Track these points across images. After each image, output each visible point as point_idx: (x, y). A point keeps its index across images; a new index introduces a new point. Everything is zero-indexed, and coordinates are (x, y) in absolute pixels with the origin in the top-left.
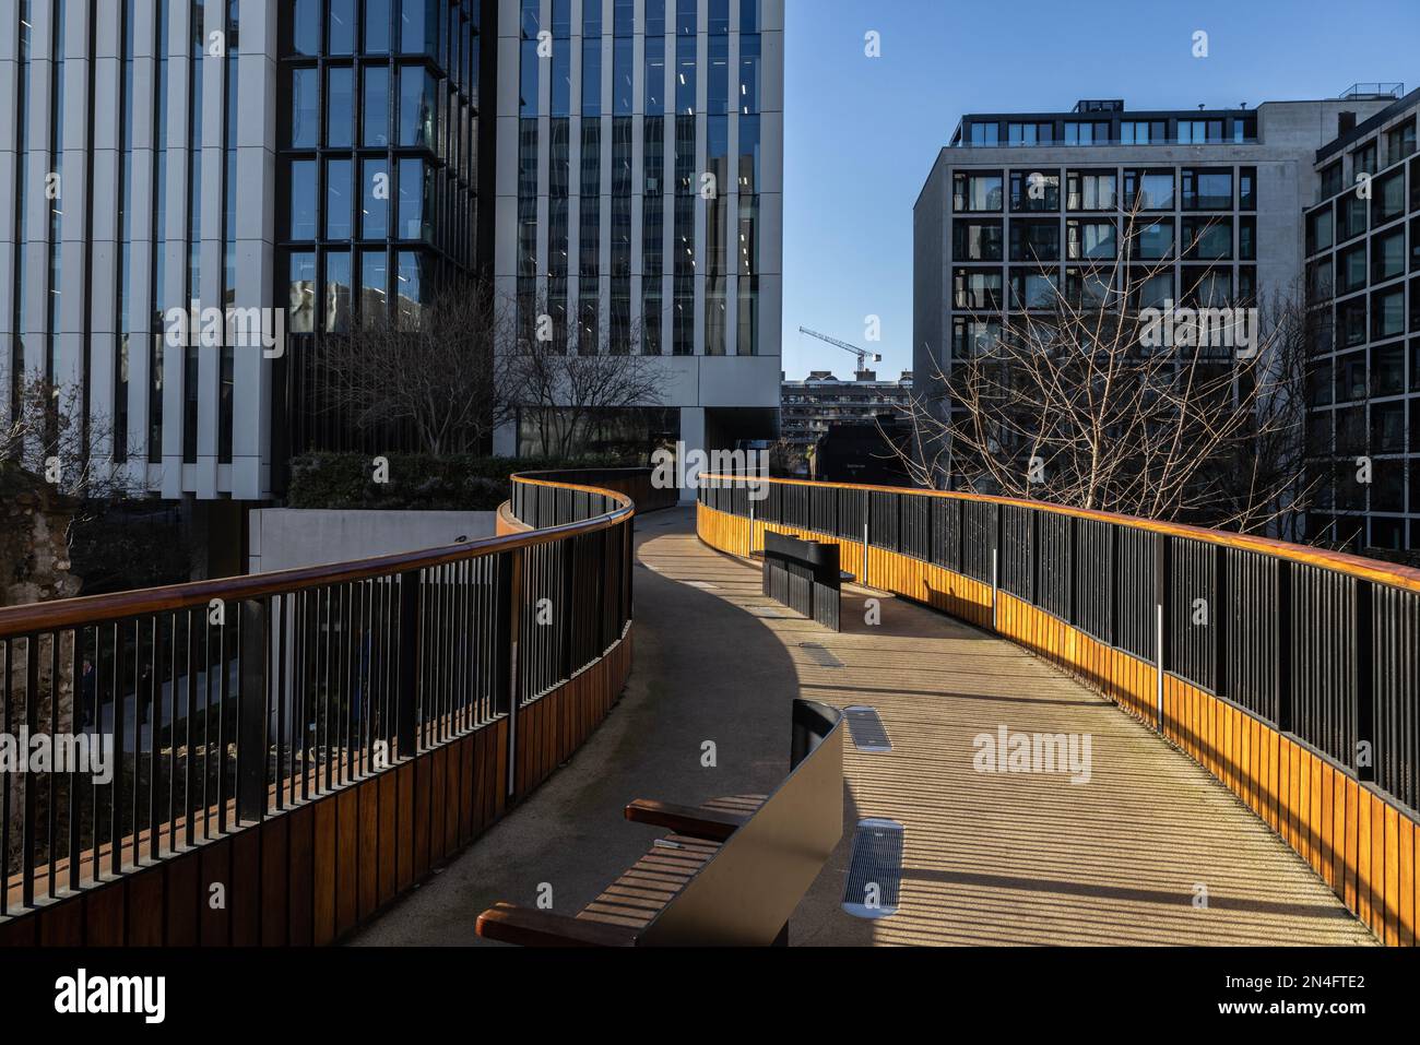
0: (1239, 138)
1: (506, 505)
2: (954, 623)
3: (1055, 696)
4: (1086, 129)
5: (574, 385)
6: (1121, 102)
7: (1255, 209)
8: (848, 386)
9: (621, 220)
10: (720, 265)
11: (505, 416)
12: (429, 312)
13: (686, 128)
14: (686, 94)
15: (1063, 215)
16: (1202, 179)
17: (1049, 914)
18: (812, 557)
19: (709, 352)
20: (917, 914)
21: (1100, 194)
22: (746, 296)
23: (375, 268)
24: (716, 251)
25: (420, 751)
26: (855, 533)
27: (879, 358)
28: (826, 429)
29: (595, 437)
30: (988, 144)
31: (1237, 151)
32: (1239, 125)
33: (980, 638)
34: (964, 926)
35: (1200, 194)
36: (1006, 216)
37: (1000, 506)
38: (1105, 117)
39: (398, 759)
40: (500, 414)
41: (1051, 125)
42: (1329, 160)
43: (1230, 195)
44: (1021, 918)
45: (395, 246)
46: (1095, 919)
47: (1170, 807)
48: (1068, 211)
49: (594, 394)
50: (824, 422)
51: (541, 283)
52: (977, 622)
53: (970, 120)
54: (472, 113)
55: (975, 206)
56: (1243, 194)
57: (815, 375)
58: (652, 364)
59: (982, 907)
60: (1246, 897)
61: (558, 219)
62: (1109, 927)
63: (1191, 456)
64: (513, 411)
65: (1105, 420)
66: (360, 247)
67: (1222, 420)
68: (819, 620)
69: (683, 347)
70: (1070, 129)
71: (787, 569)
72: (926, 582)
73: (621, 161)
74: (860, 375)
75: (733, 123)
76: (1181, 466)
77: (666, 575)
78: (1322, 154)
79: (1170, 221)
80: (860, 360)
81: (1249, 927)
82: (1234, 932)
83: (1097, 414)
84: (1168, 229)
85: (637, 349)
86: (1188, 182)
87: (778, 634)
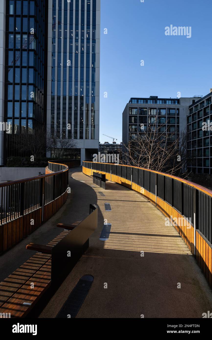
0: (176, 103)
1: (47, 167)
2: (125, 188)
3: (140, 200)
4: (151, 101)
5: (61, 145)
6: (157, 97)
7: (179, 116)
8: (111, 145)
9: (70, 114)
10: (88, 123)
11: (48, 150)
12: (34, 130)
13: (82, 98)
14: (82, 92)
15: (148, 116)
16: (171, 110)
17: (133, 239)
18: (101, 177)
19: (86, 138)
20: (112, 240)
21: (154, 112)
22: (93, 129)
23: (24, 122)
24: (87, 120)
25: (24, 214)
26: (109, 172)
27: (117, 139)
28: (107, 152)
29: (65, 154)
30: (135, 103)
31: (176, 106)
32: (177, 101)
33: (129, 190)
34: (119, 241)
35: (170, 113)
36: (138, 116)
37: (133, 168)
38: (154, 99)
39: (20, 216)
40: (47, 149)
41: (146, 100)
42: (191, 108)
43: (175, 113)
44: (129, 240)
45: (28, 118)
46: (141, 239)
47: (156, 219)
48: (148, 115)
49: (65, 146)
50: (107, 151)
51: (55, 126)
52: (129, 187)
53: (132, 99)
54: (42, 94)
55: (133, 114)
56: (177, 113)
57: (105, 143)
58: (76, 141)
59: (123, 238)
60: (165, 234)
61: (58, 114)
62: (143, 240)
63: (165, 159)
64: (50, 149)
65: (152, 152)
66: (21, 118)
67: (170, 153)
68: (102, 187)
69: (81, 138)
70: (149, 101)
71: (97, 179)
72: (121, 181)
73: (70, 103)
74: (113, 143)
75: (90, 98)
76: (163, 161)
77: (76, 179)
78: (190, 107)
79: (165, 117)
80: (113, 140)
81: (165, 240)
82: (163, 240)
83: (150, 151)
84: (165, 118)
85: (73, 138)
86: (168, 111)
87: (95, 190)
